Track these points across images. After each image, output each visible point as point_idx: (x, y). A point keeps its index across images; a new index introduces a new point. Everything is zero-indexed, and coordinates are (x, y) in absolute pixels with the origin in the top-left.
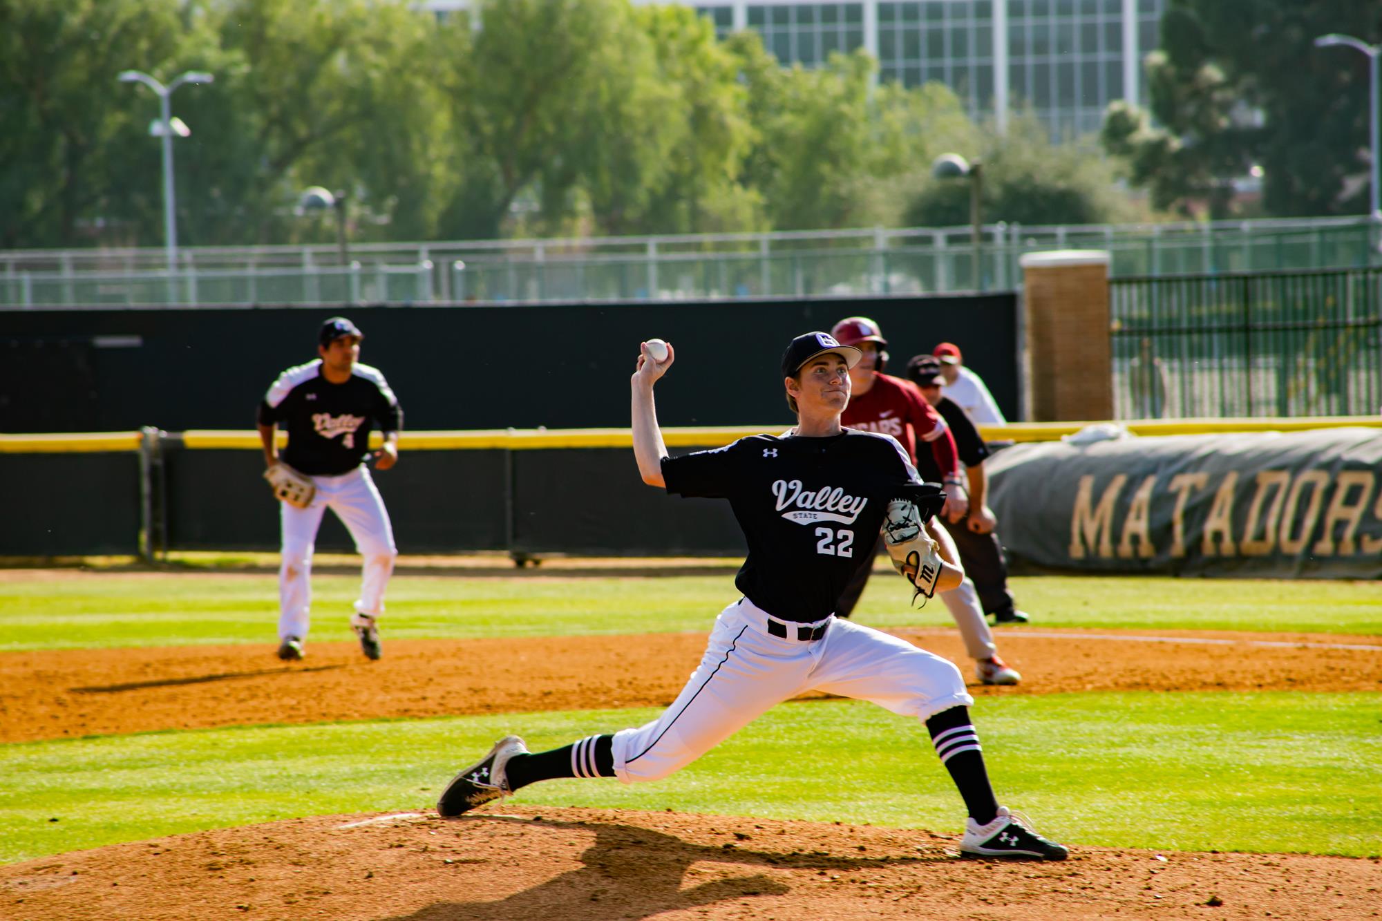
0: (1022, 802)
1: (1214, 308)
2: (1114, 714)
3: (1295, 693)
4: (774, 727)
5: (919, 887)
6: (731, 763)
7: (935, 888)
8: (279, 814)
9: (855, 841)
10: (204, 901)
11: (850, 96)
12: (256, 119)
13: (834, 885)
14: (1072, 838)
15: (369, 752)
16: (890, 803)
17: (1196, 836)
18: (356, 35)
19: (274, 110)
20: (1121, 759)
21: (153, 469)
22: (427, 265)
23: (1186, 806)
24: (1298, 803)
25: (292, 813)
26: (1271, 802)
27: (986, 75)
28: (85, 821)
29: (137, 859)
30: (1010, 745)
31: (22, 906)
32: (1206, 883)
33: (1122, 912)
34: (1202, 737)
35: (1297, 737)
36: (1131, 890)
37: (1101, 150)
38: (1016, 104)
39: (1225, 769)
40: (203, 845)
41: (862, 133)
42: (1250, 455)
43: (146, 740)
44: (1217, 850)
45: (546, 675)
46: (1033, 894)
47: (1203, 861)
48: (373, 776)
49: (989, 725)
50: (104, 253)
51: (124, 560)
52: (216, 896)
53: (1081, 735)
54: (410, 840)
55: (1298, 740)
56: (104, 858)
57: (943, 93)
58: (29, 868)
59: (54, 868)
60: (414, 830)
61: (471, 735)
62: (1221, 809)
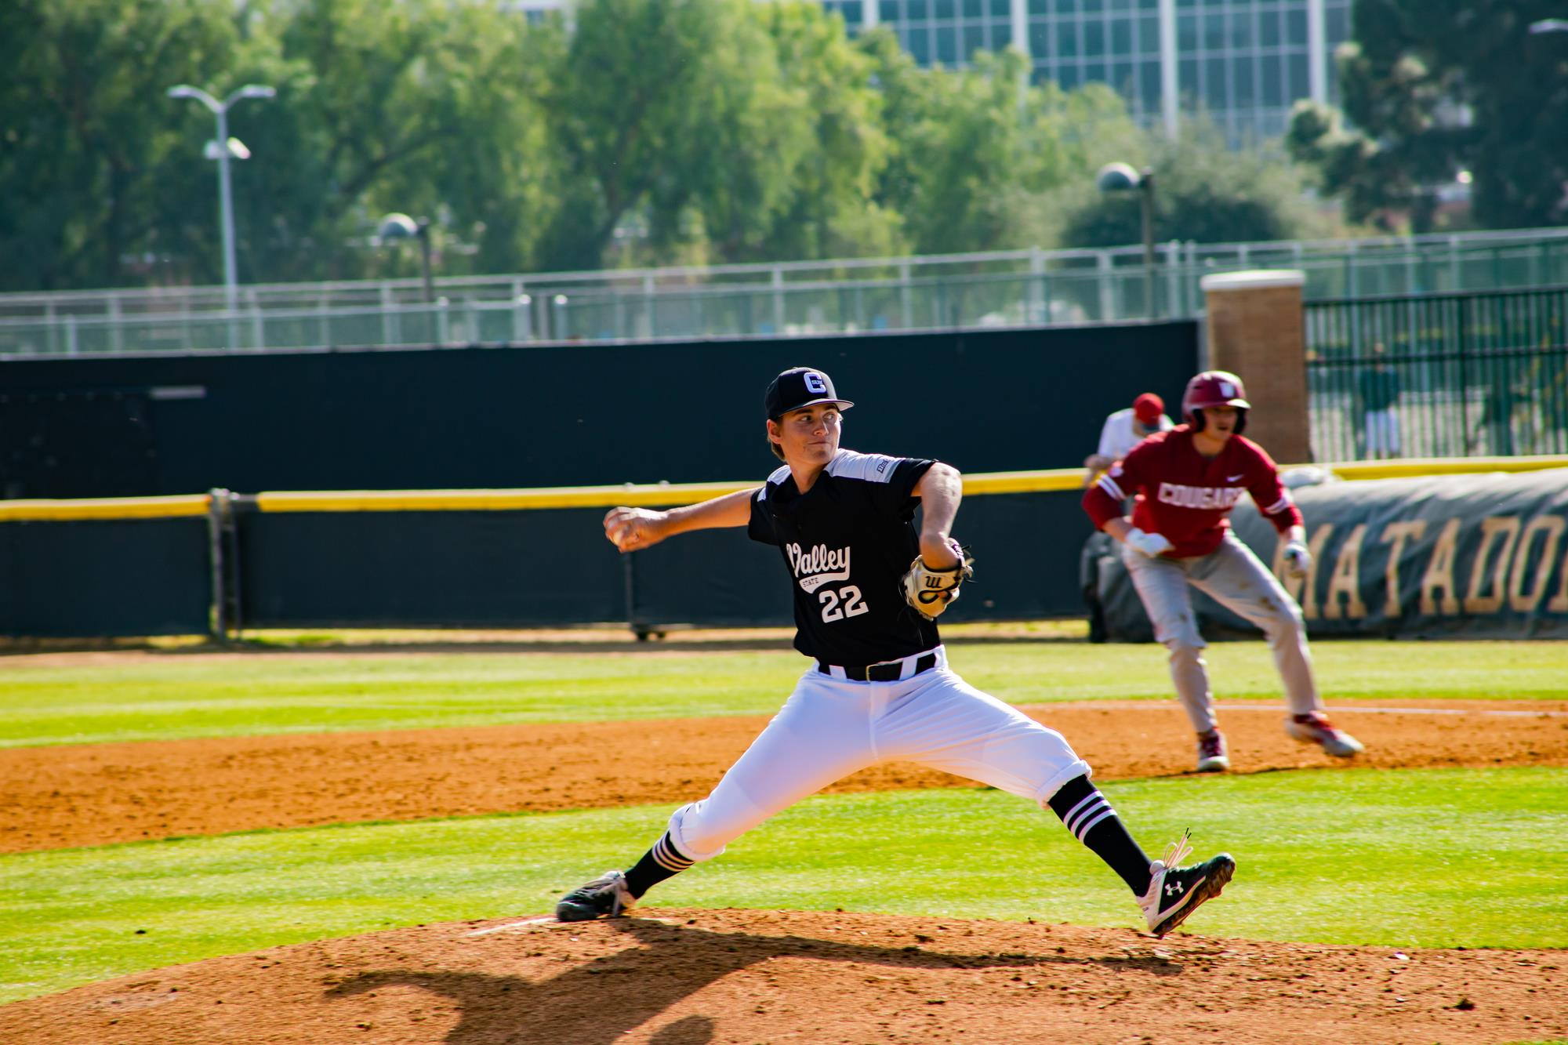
0: (1237, 896)
1: (1424, 334)
2: (1335, 795)
3: (1539, 767)
4: (948, 816)
5: (1128, 993)
6: (902, 856)
7: (1145, 994)
8: (394, 922)
9: (1052, 942)
10: (319, 1019)
11: (1000, 99)
12: (323, 138)
13: (1031, 991)
14: (1296, 935)
15: (489, 851)
16: (1085, 898)
17: (1437, 930)
18: (436, 41)
19: (344, 126)
20: (1346, 845)
21: (225, 536)
22: (524, 300)
23: (1424, 898)
24: (1552, 892)
25: (410, 920)
26: (1521, 891)
27: (1152, 73)
28: (175, 932)
29: (242, 973)
30: (1218, 831)
31: (116, 1028)
32: (1455, 984)
33: (1359, 1018)
34: (1436, 820)
35: (1546, 818)
36: (1370, 993)
37: (1287, 156)
38: (1188, 106)
39: (1466, 855)
40: (317, 957)
41: (1014, 141)
42: (1474, 500)
43: (237, 841)
44: (1463, 946)
45: (683, 762)
46: (1257, 999)
47: (1449, 959)
48: (497, 877)
49: (1192, 810)
50: (155, 292)
51: (194, 640)
52: (334, 1013)
53: (1298, 820)
54: (549, 948)
55: (1549, 821)
56: (205, 972)
57: (1105, 94)
58: (122, 985)
59: (150, 985)
60: (553, 936)
61: (603, 830)
62: (1464, 900)
